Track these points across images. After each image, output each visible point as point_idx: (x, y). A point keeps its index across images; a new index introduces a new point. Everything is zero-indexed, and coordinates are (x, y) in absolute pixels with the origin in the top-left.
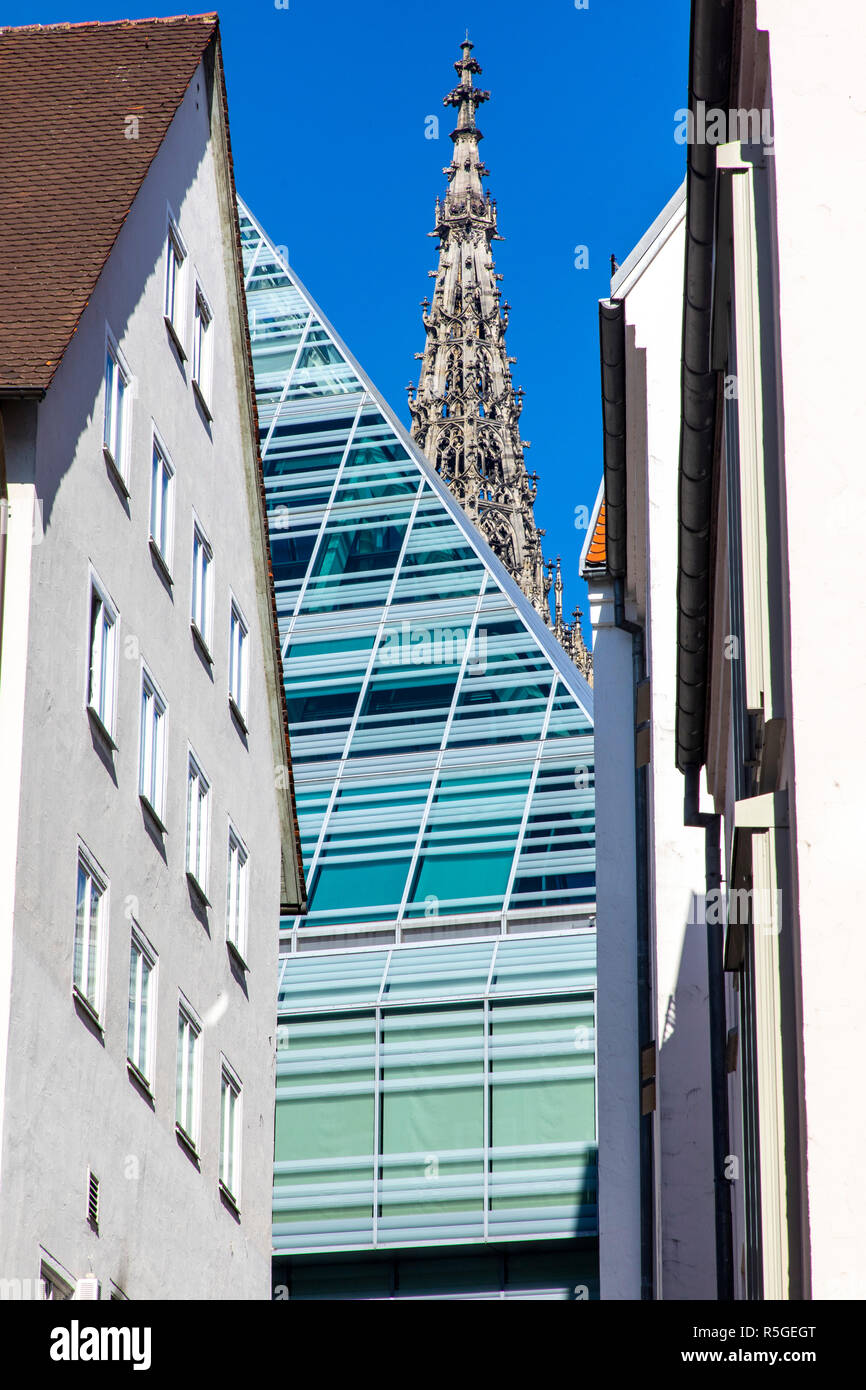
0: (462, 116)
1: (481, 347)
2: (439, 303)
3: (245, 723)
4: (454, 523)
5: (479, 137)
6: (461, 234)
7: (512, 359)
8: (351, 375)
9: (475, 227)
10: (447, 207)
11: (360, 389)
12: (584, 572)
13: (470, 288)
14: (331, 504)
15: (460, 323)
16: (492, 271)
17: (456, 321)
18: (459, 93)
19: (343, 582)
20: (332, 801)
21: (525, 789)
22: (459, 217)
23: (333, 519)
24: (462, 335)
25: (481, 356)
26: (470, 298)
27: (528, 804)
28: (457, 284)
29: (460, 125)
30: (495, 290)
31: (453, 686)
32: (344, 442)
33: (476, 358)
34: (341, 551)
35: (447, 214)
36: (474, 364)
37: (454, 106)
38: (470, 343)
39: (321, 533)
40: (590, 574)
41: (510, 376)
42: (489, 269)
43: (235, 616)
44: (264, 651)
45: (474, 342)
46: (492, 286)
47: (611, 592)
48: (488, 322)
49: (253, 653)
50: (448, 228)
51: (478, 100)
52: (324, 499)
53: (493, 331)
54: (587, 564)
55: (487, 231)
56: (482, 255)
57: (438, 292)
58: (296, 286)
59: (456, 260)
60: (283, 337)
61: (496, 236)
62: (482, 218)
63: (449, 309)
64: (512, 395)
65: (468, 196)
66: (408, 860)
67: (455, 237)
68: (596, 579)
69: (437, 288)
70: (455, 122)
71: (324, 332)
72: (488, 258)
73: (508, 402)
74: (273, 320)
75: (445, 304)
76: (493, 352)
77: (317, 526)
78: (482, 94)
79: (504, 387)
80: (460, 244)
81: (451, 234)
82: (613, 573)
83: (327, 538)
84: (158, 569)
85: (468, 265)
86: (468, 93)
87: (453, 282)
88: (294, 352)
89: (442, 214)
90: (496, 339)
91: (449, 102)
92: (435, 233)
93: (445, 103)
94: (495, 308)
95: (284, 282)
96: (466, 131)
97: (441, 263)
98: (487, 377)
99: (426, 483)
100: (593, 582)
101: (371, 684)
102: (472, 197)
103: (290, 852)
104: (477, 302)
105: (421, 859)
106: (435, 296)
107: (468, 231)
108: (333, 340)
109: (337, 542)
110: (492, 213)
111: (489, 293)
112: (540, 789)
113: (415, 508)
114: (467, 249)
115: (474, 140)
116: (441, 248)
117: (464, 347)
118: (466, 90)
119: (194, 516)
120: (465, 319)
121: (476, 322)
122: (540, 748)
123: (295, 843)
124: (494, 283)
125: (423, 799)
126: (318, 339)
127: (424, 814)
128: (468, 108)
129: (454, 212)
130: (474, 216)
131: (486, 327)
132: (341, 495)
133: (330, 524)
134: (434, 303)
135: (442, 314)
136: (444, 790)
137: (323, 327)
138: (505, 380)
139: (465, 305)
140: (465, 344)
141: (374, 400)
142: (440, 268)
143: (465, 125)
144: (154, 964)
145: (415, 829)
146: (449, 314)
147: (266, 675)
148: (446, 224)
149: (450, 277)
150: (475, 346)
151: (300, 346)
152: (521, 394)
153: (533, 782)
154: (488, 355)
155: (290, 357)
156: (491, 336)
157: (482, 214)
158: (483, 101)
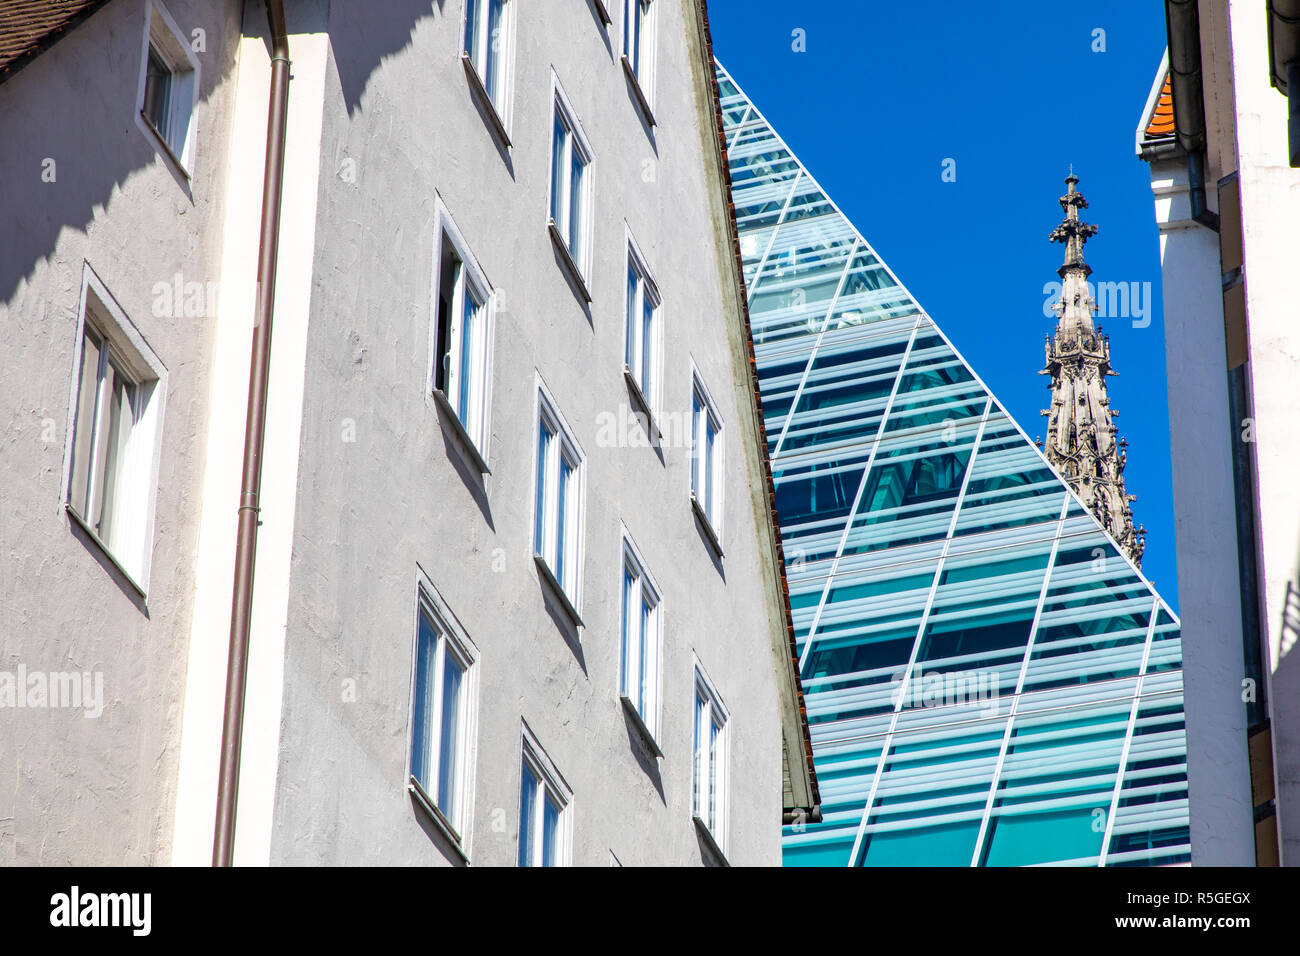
0: (1070, 251)
1: (1098, 485)
2: (1053, 442)
3: (719, 542)
4: (1028, 444)
5: (1088, 272)
6: (1073, 371)
7: (1132, 498)
8: (904, 298)
9: (1088, 363)
10: (1058, 344)
11: (915, 311)
12: (1143, 146)
13: (1084, 425)
14: (881, 433)
15: (1075, 461)
16: (1107, 407)
17: (1071, 460)
18: (1065, 229)
19: (901, 516)
20: (882, 760)
21: (1122, 733)
22: (1070, 353)
23: (885, 449)
24: (1078, 474)
25: (1098, 494)
26: (1085, 436)
27: (1126, 749)
28: (1071, 421)
29: (1068, 261)
30: (1111, 426)
31: (1030, 622)
32: (896, 368)
33: (1094, 497)
34: (894, 488)
35: (1058, 351)
36: (1092, 502)
37: (1061, 242)
38: (1086, 481)
39: (868, 466)
40: (1152, 148)
41: (1131, 514)
42: (1104, 405)
43: (699, 400)
44: (748, 464)
45: (1092, 480)
46: (1108, 423)
47: (1184, 176)
48: (1105, 459)
49: (730, 461)
50: (1060, 365)
51: (1086, 235)
52: (873, 429)
53: (1110, 468)
54: (1147, 138)
55: (1100, 366)
56: (1096, 391)
57: (1051, 431)
58: (841, 213)
59: (1070, 396)
60: (823, 267)
61: (1110, 372)
62: (1094, 354)
63: (1064, 448)
64: (1134, 533)
65: (1079, 332)
66: (977, 822)
67: (1067, 374)
68: (1160, 157)
69: (1050, 426)
70: (1063, 258)
71: (872, 256)
72: (1103, 395)
73: (1129, 541)
74: (810, 250)
75: (1059, 441)
76: (1111, 491)
77: (865, 459)
78: (1089, 228)
79: (1124, 526)
80: (1072, 381)
81: (1063, 371)
82: (1186, 143)
83: (877, 472)
84: (564, 266)
85: (1082, 402)
86: (1074, 228)
87: (1066, 419)
88: (837, 281)
89: (1053, 351)
90: (1114, 477)
91: (1056, 238)
92: (1046, 371)
93: (1052, 239)
94: (1112, 445)
95: (828, 209)
96: (1074, 266)
97: (1053, 401)
98: (1106, 515)
99: (994, 404)
100: (1157, 161)
101: (930, 626)
102: (1083, 333)
103: (795, 737)
104: (1093, 439)
105: (994, 821)
106: (1049, 435)
107: (1080, 367)
108: (883, 264)
109: (890, 478)
110: (1105, 348)
111: (1105, 430)
112: (1138, 731)
113: (982, 430)
114: (1080, 386)
115: (1083, 275)
116: (1054, 385)
117: (1081, 486)
118: (1072, 225)
119: (627, 231)
120: (1080, 458)
121: (1093, 459)
122: (1139, 684)
123: (801, 724)
124: (1110, 420)
125: (995, 751)
126: (865, 264)
127: (996, 768)
128: (1075, 243)
129: (1064, 347)
130: (1086, 352)
131: (1103, 465)
132: (893, 425)
133: (879, 456)
134: (1047, 442)
135: (1057, 453)
136: (1021, 739)
137: (872, 251)
138: (1126, 518)
139: (1080, 443)
140: (1082, 482)
141: (931, 321)
142: (1053, 406)
143: (1072, 260)
144: (566, 804)
145: (986, 787)
146: (1063, 453)
147: (753, 497)
148: (1057, 361)
149: (1063, 415)
150: (1092, 484)
151: (843, 274)
152: (1142, 532)
153: (1132, 723)
154: (1107, 493)
155: (832, 286)
156: (1109, 473)
157: (1094, 349)
158: (1091, 236)
